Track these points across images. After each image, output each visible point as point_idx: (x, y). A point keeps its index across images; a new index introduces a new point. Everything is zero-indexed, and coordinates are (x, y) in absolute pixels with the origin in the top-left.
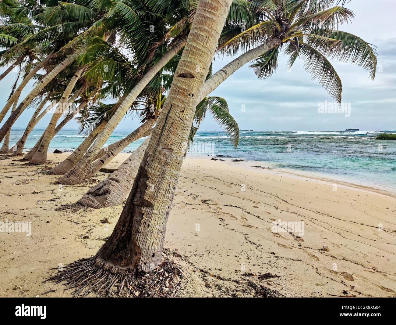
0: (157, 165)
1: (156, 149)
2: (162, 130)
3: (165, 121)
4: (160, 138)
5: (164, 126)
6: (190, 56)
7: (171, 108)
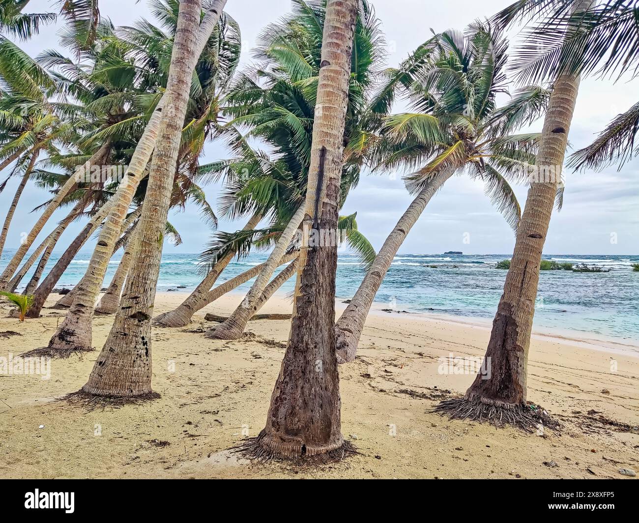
0: (522, 314)
1: (519, 301)
2: (522, 283)
3: (523, 276)
4: (521, 291)
5: (523, 280)
6: (537, 219)
7: (526, 264)
